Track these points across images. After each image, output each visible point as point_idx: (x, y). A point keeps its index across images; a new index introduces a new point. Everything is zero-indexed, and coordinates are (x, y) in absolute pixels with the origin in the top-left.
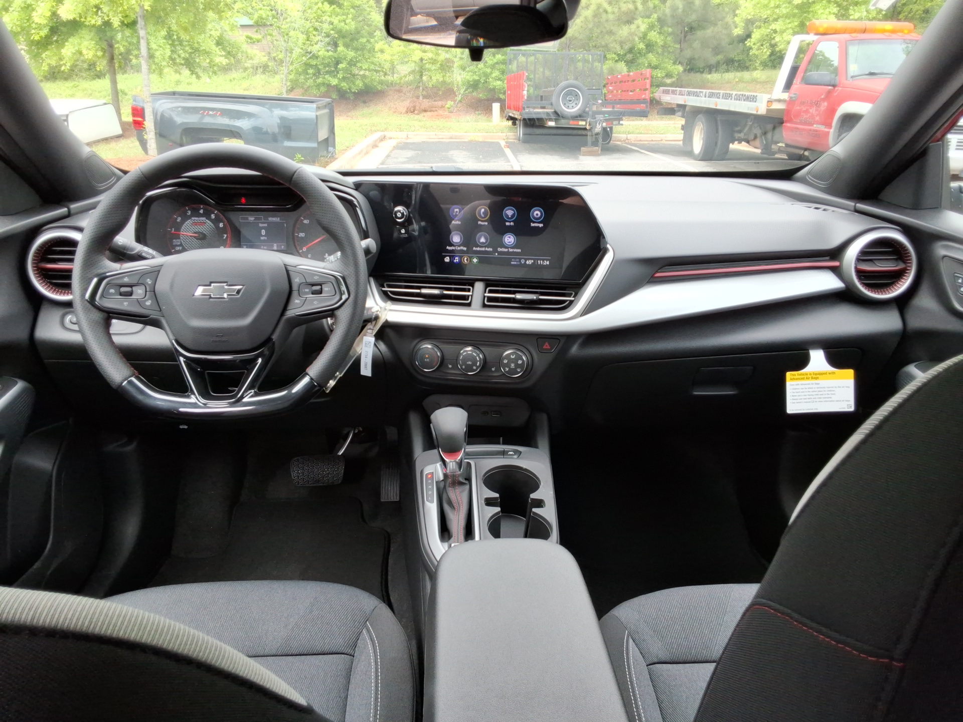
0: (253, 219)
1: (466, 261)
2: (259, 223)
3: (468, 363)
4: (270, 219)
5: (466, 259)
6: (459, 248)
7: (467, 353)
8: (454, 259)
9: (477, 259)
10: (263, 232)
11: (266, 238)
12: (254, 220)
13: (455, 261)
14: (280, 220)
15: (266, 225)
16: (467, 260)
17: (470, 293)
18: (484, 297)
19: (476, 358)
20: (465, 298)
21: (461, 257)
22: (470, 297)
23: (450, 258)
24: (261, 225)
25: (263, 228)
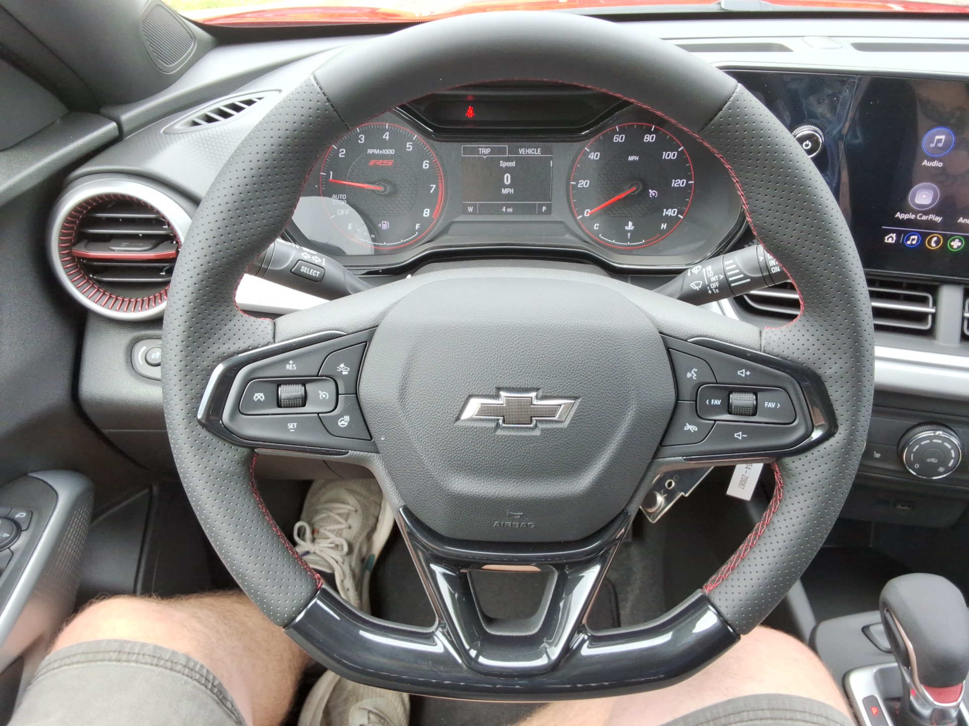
0: (487, 151)
1: (933, 245)
2: (500, 159)
3: (929, 460)
4: (522, 151)
5: (935, 239)
6: (924, 218)
7: (931, 443)
8: (908, 239)
9: (960, 241)
10: (507, 179)
11: (511, 191)
12: (490, 154)
13: (909, 243)
14: (542, 153)
15: (513, 164)
16: (937, 242)
17: (931, 310)
18: (963, 318)
19: (951, 454)
20: (920, 317)
21: (923, 236)
22: (930, 318)
23: (898, 237)
24: (503, 164)
25: (508, 170)
